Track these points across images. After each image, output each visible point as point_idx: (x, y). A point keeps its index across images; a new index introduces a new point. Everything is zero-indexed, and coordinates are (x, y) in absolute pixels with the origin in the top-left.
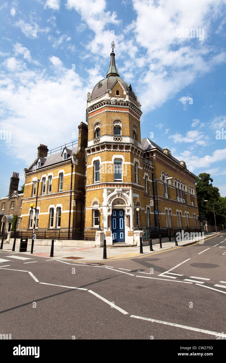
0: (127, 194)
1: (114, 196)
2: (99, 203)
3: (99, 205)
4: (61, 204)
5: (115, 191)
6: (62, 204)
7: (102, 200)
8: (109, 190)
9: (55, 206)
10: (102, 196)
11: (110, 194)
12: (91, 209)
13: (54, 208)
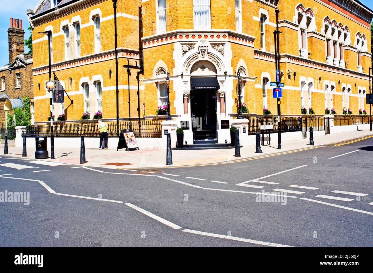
0: (220, 51)
1: (195, 56)
2: (167, 70)
3: (167, 73)
4: (100, 75)
5: (196, 47)
6: (102, 75)
7: (172, 64)
8: (185, 44)
9: (91, 79)
10: (172, 58)
11: (187, 53)
12: (154, 81)
13: (89, 83)
